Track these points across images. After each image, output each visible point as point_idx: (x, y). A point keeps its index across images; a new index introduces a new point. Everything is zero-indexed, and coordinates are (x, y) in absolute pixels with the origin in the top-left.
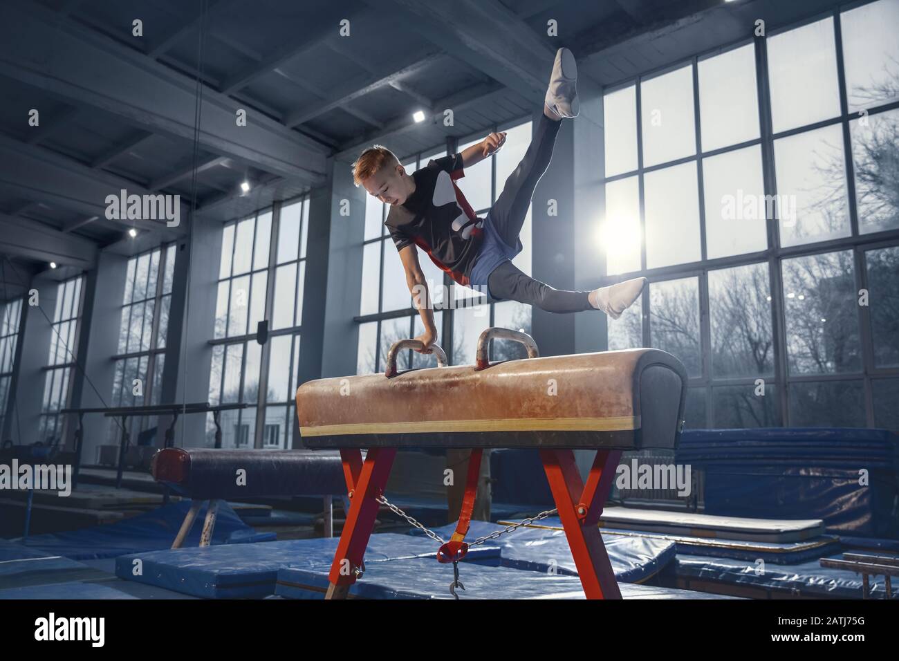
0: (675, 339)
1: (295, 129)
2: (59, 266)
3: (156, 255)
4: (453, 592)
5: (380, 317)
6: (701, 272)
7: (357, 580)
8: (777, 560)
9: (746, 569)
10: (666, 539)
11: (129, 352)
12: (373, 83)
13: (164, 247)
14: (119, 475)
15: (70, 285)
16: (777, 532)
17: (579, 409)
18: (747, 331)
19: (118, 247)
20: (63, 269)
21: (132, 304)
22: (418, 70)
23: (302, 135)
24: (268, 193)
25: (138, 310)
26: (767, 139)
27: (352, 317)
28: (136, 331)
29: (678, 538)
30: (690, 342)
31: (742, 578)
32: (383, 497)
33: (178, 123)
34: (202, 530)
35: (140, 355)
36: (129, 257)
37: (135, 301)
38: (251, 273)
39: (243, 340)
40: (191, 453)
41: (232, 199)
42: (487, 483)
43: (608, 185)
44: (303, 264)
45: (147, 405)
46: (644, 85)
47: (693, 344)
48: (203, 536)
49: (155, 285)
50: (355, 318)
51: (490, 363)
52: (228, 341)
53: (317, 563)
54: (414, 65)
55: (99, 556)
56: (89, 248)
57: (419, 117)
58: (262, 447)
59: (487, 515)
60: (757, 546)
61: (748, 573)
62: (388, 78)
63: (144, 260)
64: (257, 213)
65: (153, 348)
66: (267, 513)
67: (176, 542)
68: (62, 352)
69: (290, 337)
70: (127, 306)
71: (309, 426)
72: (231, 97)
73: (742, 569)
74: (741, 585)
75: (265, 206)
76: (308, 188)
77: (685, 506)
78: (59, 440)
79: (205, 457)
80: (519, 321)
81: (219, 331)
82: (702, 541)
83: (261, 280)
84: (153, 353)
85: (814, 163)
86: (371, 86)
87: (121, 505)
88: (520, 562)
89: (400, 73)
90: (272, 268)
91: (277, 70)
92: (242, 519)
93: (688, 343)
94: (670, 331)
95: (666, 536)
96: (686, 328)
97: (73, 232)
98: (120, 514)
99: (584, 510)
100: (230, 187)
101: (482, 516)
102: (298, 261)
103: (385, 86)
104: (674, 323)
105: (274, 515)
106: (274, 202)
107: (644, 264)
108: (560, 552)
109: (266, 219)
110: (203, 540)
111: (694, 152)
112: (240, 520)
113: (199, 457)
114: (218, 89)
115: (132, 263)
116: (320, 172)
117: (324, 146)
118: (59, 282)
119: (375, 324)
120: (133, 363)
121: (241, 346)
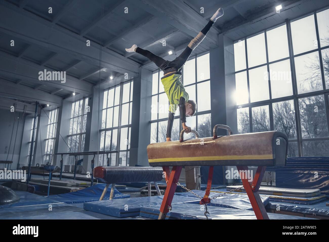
0: (257, 126)
1: (128, 58)
2: (50, 106)
3: (82, 101)
4: (205, 215)
5: (158, 121)
6: (270, 103)
7: (170, 211)
8: (306, 203)
9: (296, 206)
10: (265, 196)
11: (73, 134)
12: (155, 42)
13: (84, 98)
14: (75, 175)
15: (53, 112)
16: (305, 194)
17: (252, 152)
18: (283, 123)
19: (69, 99)
20: (51, 107)
21: (74, 118)
22: (170, 37)
23: (131, 60)
24: (119, 80)
25: (76, 120)
26: (292, 57)
27: (148, 121)
28: (75, 127)
29: (270, 196)
30: (263, 128)
31: (294, 210)
32: (178, 183)
33: (90, 57)
34: (110, 194)
35: (76, 135)
36: (73, 102)
37: (74, 117)
38: (114, 107)
39: (111, 129)
40: (106, 168)
41: (107, 82)
42: (199, 177)
43: (236, 74)
44: (131, 104)
45: (79, 152)
46: (248, 40)
47: (264, 128)
48: (110, 196)
49: (81, 111)
50: (149, 121)
51: (218, 137)
52: (106, 130)
53: (152, 205)
54: (169, 35)
55: (74, 202)
56: (60, 99)
57: (170, 53)
58: (118, 165)
59: (200, 188)
60: (298, 198)
61: (296, 208)
62: (160, 40)
63: (77, 103)
64: (115, 86)
65: (81, 132)
66: (124, 188)
67: (101, 198)
68: (51, 135)
69: (127, 128)
70: (72, 118)
71: (152, 159)
72: (107, 48)
73: (294, 206)
74: (294, 212)
75: (118, 84)
76: (133, 78)
77: (267, 184)
78: (51, 163)
79: (110, 169)
80: (203, 121)
81: (103, 127)
82: (278, 196)
83: (117, 109)
84: (81, 134)
85: (305, 65)
86: (154, 43)
87: (77, 185)
88: (216, 204)
89: (164, 38)
90: (121, 105)
91: (122, 39)
92: (118, 190)
93: (262, 128)
94: (256, 124)
95: (265, 195)
96: (261, 123)
97: (54, 94)
98: (78, 188)
99: (254, 186)
100: (106, 78)
101: (198, 188)
102: (130, 102)
103: (159, 43)
104: (257, 121)
105: (127, 188)
106: (121, 83)
107: (250, 101)
108: (229, 201)
109: (118, 89)
110: (110, 197)
111: (266, 62)
112: (117, 191)
113: (109, 170)
114: (103, 46)
115: (73, 104)
116: (137, 72)
117: (138, 63)
118: (50, 111)
119: (156, 123)
120: (74, 137)
121: (111, 131)
